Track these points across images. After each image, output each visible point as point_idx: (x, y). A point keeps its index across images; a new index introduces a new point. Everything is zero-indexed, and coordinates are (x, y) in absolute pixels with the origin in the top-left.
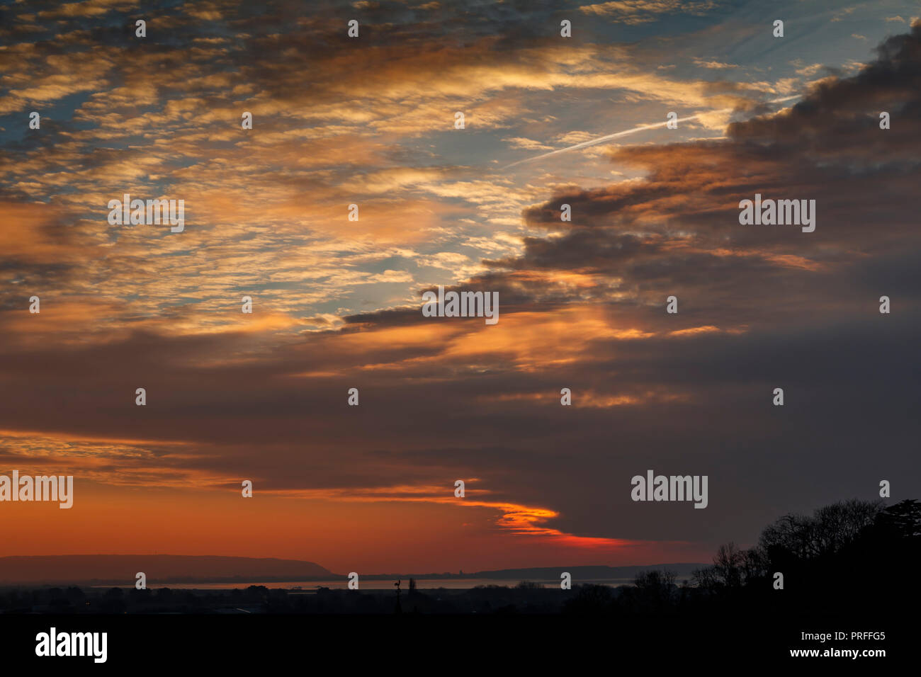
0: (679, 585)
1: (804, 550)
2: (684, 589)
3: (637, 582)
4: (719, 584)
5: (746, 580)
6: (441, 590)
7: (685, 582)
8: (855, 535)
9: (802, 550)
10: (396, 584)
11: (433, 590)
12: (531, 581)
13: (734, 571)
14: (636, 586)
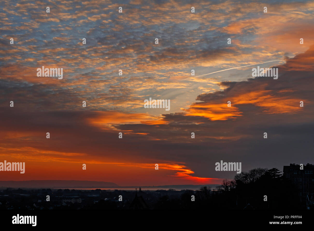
0: (212, 190)
1: (246, 181)
2: (213, 191)
3: (201, 189)
4: (223, 190)
5: (230, 189)
6: (148, 190)
7: (214, 189)
8: (260, 177)
9: (245, 181)
10: (136, 189)
11: (145, 191)
12: (172, 189)
13: (227, 187)
14: (200, 190)
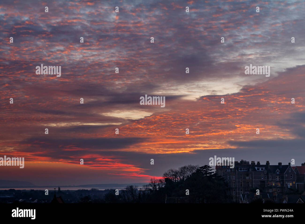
0: (139, 190)
1: (176, 179)
2: (140, 191)
3: (126, 189)
4: (150, 189)
5: (158, 188)
6: (68, 190)
7: (141, 189)
8: (190, 175)
9: (175, 180)
10: (54, 189)
11: (65, 191)
12: (95, 188)
13: (155, 186)
14: (126, 190)
